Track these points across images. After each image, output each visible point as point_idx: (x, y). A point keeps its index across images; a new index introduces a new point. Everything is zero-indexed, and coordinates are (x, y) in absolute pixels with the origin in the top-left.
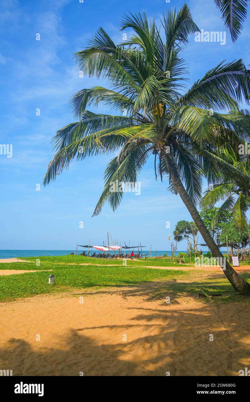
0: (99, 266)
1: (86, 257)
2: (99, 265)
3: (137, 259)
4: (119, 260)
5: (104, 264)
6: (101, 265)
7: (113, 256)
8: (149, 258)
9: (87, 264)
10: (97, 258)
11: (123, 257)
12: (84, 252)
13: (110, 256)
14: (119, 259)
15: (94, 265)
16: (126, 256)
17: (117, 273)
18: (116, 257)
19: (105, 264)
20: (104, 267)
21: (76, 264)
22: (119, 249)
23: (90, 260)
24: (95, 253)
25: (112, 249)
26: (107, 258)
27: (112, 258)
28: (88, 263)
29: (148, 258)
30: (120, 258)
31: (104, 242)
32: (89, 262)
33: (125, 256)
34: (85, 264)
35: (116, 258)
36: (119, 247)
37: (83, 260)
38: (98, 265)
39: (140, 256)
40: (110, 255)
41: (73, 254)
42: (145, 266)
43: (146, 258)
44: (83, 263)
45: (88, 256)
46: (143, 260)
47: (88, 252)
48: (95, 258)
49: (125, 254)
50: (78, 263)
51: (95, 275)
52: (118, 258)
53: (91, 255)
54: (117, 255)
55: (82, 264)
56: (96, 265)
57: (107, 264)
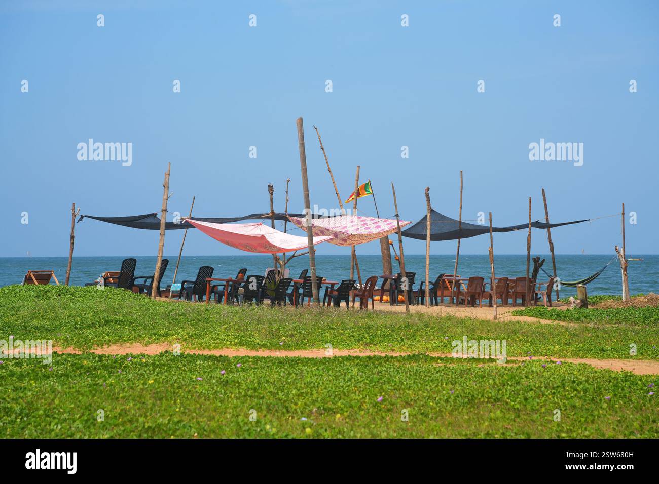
0: (244, 360)
1: (144, 300)
2: (243, 352)
3: (517, 313)
4: (386, 314)
5: (277, 347)
6: (253, 354)
7: (342, 293)
8: (610, 302)
9: (155, 349)
10: (223, 308)
11: (415, 297)
12: (130, 264)
13: (322, 292)
14: (387, 307)
15: (206, 353)
16: (434, 292)
17: (375, 405)
18: (365, 296)
19: (287, 347)
20: (280, 362)
21: (70, 350)
22: (385, 242)
23: (176, 322)
24: (206, 272)
25: (336, 235)
26: (295, 303)
27: (337, 304)
28: (158, 337)
29: (599, 306)
30: (394, 301)
31: (271, 188)
32: (167, 335)
33: (428, 287)
34: (136, 349)
35: (363, 303)
36: (386, 225)
37: (120, 322)
38: (231, 353)
39: (542, 293)
40: (320, 281)
41: (44, 278)
42: (576, 361)
43: (584, 304)
44: (120, 340)
45: (159, 293)
46: (559, 316)
47: (159, 265)
48: (213, 304)
49: (427, 277)
50: (86, 343)
51: (212, 418)
52: (380, 305)
53: (176, 287)
54: (372, 280)
55: (115, 350)
56: (217, 353)
57: (300, 346)
